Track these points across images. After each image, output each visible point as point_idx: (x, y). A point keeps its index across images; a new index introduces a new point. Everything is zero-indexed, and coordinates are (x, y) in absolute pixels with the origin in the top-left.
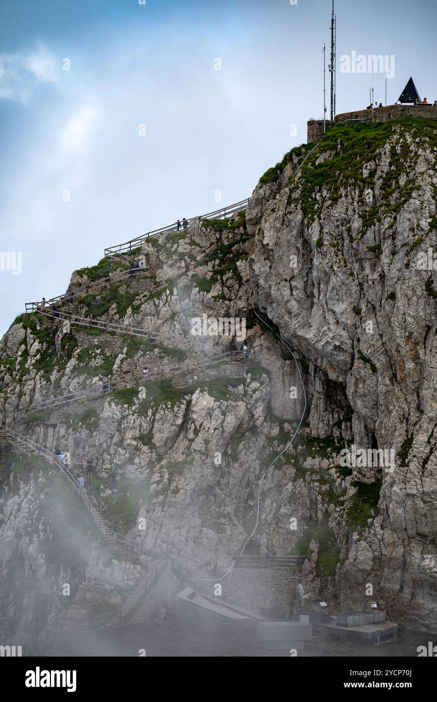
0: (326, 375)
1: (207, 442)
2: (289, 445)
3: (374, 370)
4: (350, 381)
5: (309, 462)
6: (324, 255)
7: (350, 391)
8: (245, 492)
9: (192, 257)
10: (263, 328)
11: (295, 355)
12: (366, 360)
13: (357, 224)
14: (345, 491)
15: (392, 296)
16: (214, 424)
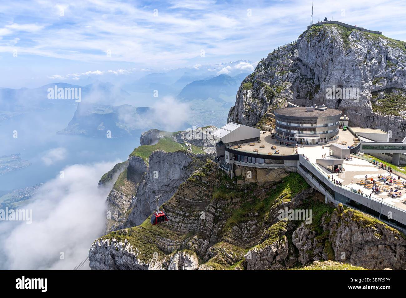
0: (311, 68)
1: (291, 80)
2: (304, 79)
3: (319, 67)
4: (315, 69)
5: (308, 82)
6: (311, 48)
7: (315, 70)
8: (297, 87)
9: (288, 50)
10: (300, 61)
11: (305, 65)
12: (318, 65)
13: (317, 43)
14: (314, 86)
15: (323, 54)
16: (292, 77)
